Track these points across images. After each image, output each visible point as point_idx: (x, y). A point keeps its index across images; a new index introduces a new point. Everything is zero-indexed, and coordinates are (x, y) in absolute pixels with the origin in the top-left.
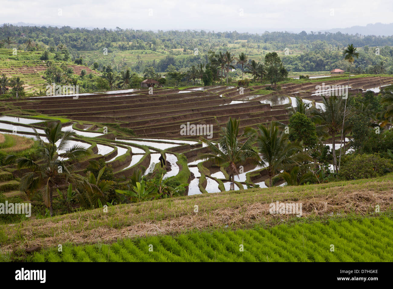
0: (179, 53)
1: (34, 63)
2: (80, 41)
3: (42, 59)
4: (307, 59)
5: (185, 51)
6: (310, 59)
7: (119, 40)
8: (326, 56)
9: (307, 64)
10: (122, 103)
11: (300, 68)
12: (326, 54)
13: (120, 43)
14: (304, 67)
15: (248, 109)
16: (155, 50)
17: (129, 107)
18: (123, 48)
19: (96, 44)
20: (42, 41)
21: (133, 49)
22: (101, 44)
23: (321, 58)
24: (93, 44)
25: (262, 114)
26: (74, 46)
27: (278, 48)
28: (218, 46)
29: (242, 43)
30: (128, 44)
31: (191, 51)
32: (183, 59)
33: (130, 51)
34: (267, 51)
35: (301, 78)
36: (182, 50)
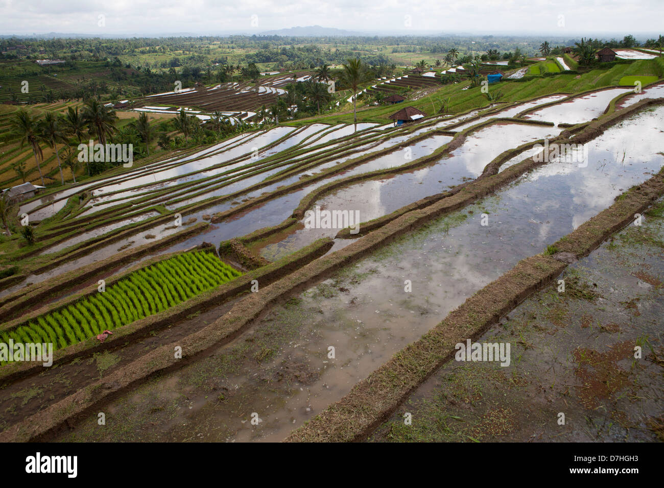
0: (180, 55)
2: (113, 49)
4: (260, 55)
5: (183, 52)
6: (262, 55)
7: (139, 47)
8: (272, 53)
9: (261, 58)
10: (192, 96)
11: (257, 61)
12: (271, 52)
13: (140, 49)
14: (259, 60)
15: (249, 95)
16: (164, 53)
17: (196, 98)
18: (143, 53)
19: (124, 51)
20: (87, 50)
21: (150, 53)
22: (128, 51)
23: (269, 54)
24: (123, 51)
25: (255, 97)
26: (110, 53)
27: (241, 48)
28: (203, 47)
29: (218, 44)
30: (146, 49)
31: (188, 52)
32: (185, 59)
33: (149, 54)
34: (234, 50)
35: (266, 74)
36: (182, 52)
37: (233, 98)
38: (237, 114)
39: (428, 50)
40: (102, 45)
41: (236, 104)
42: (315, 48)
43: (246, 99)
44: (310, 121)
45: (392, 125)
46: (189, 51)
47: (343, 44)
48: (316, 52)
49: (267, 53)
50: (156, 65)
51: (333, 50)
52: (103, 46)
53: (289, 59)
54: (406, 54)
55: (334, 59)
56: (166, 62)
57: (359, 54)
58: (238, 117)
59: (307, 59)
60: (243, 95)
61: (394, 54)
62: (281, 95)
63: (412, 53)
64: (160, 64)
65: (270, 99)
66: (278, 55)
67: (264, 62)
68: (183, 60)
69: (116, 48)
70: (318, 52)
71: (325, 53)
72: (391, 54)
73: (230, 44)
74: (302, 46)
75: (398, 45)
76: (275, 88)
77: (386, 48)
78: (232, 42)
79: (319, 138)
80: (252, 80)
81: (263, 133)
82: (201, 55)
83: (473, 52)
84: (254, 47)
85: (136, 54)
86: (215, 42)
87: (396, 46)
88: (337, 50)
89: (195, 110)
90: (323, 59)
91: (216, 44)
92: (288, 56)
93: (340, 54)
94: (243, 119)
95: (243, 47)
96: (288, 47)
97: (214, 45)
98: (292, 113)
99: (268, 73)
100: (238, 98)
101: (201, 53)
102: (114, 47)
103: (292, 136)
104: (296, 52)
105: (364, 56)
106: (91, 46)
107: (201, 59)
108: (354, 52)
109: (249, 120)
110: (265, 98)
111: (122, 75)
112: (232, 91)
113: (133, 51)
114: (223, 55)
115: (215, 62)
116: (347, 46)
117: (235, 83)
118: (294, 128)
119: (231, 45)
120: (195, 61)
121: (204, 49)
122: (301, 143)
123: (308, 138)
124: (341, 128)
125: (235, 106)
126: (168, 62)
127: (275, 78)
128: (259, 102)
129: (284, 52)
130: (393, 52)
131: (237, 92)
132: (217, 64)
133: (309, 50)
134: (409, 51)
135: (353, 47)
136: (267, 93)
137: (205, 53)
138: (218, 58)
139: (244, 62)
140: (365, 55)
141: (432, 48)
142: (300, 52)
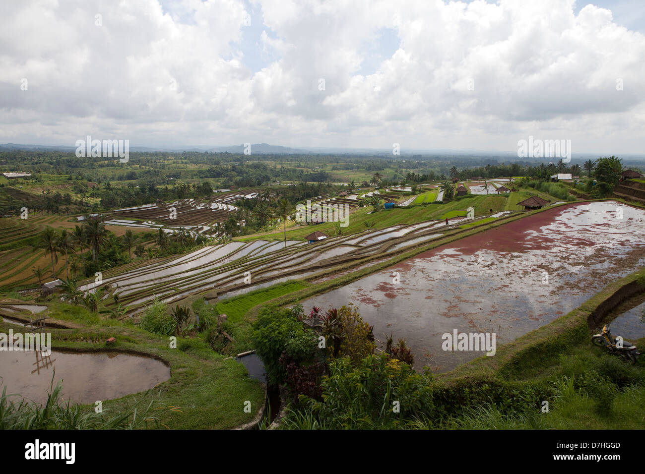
0: (137, 169)
1: (64, 182)
2: (73, 162)
3: (69, 179)
4: (212, 171)
5: (140, 167)
7: (98, 161)
9: (212, 174)
11: (209, 176)
12: (222, 168)
13: (99, 163)
18: (102, 166)
19: (84, 164)
20: (48, 163)
22: (87, 164)
25: (209, 213)
27: (194, 163)
28: (159, 162)
29: (172, 159)
30: (105, 163)
31: (144, 167)
32: (141, 173)
33: (106, 168)
34: (187, 165)
35: (218, 192)
36: (138, 166)
37: (190, 214)
38: (194, 228)
39: (364, 168)
40: (63, 158)
41: (193, 218)
42: (262, 165)
43: (201, 215)
44: (255, 238)
45: (307, 243)
46: (146, 165)
47: (288, 161)
48: (263, 169)
49: (218, 169)
50: (114, 178)
51: (279, 167)
52: (63, 160)
53: (238, 175)
54: (344, 171)
55: (279, 176)
56: (123, 176)
57: (302, 171)
58: (196, 231)
59: (255, 175)
60: (199, 211)
61: (334, 171)
62: (232, 211)
63: (350, 171)
64: (117, 177)
65: (222, 215)
66: (228, 171)
67: (215, 177)
68: (139, 174)
69: (76, 161)
70: (265, 168)
71: (271, 170)
72: (330, 171)
73: (183, 159)
74: (250, 163)
75: (337, 163)
76: (226, 204)
77: (326, 166)
78: (185, 158)
79: (261, 251)
80: (206, 197)
81: (222, 247)
82: (157, 170)
83: (403, 169)
84: (206, 163)
85: (95, 167)
86: (170, 158)
87: (336, 164)
88: (282, 167)
89: (157, 224)
90: (269, 175)
91: (170, 160)
92: (237, 172)
93: (285, 171)
94: (200, 232)
95: (196, 163)
96: (237, 163)
97: (168, 160)
98: (241, 227)
99: (220, 190)
100: (194, 213)
101: (156, 168)
102: (75, 160)
103: (242, 249)
104: (245, 169)
105: (306, 173)
106: (51, 159)
107: (156, 173)
108: (298, 169)
109: (205, 233)
110: (218, 213)
111: (84, 188)
112: (189, 207)
113: (92, 165)
114: (177, 170)
115: (169, 177)
116: (292, 164)
117: (191, 200)
118: (244, 244)
119: (184, 161)
120: (151, 175)
121: (159, 164)
122: (249, 254)
123: (253, 251)
124: (276, 244)
125: (193, 220)
126: (125, 175)
127: (226, 195)
128: (213, 217)
129: (234, 169)
130: (332, 170)
131: (193, 208)
132: (171, 178)
133: (256, 167)
134: (348, 169)
135: (296, 165)
136: (219, 209)
137: (160, 168)
138: (172, 173)
139: (197, 176)
140: (308, 172)
141: (367, 166)
142: (248, 169)
